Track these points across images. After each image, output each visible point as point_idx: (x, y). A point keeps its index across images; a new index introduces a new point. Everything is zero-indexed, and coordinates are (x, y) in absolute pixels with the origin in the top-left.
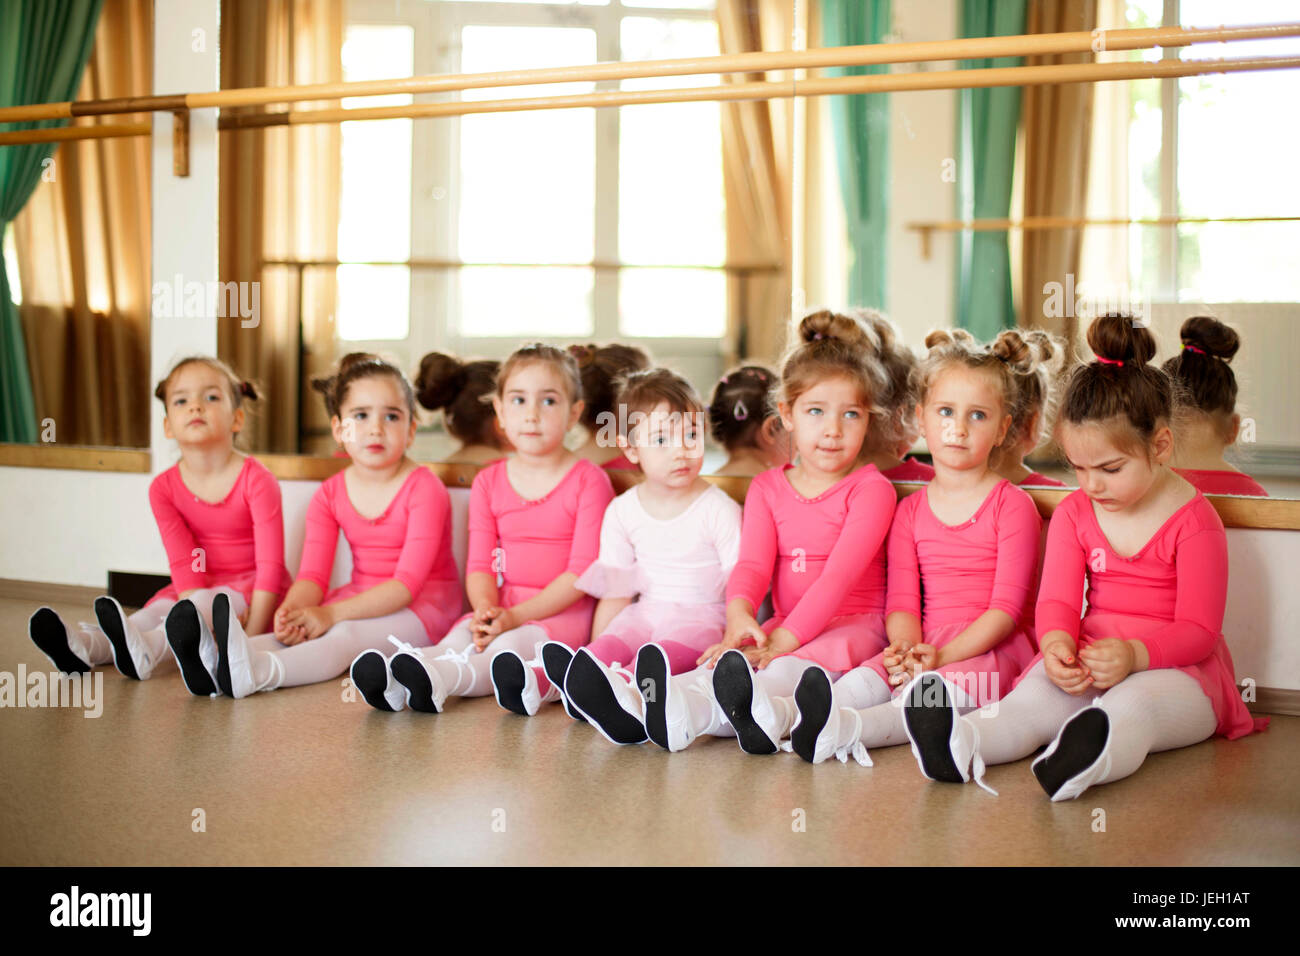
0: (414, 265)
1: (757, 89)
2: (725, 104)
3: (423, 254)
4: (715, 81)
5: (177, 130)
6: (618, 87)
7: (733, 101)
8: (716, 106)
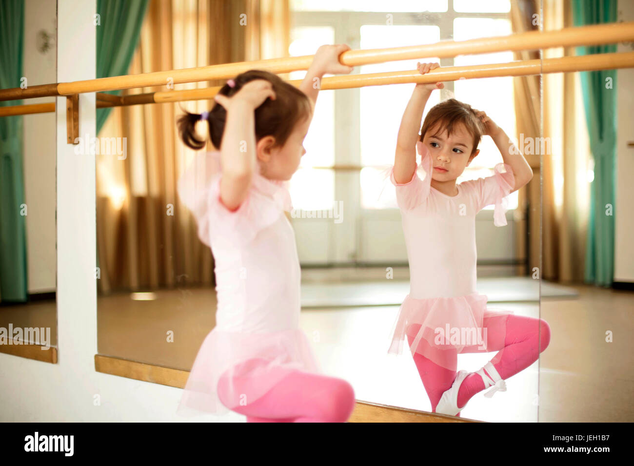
0: (337, 169)
1: (534, 65)
2: (518, 78)
3: (343, 162)
4: (509, 57)
5: (69, 109)
6: (452, 64)
7: (522, 75)
8: (510, 80)
